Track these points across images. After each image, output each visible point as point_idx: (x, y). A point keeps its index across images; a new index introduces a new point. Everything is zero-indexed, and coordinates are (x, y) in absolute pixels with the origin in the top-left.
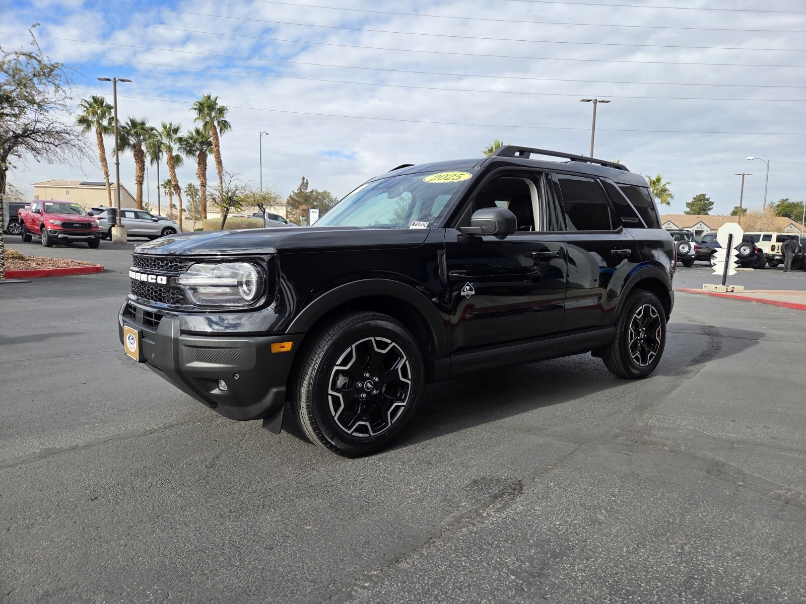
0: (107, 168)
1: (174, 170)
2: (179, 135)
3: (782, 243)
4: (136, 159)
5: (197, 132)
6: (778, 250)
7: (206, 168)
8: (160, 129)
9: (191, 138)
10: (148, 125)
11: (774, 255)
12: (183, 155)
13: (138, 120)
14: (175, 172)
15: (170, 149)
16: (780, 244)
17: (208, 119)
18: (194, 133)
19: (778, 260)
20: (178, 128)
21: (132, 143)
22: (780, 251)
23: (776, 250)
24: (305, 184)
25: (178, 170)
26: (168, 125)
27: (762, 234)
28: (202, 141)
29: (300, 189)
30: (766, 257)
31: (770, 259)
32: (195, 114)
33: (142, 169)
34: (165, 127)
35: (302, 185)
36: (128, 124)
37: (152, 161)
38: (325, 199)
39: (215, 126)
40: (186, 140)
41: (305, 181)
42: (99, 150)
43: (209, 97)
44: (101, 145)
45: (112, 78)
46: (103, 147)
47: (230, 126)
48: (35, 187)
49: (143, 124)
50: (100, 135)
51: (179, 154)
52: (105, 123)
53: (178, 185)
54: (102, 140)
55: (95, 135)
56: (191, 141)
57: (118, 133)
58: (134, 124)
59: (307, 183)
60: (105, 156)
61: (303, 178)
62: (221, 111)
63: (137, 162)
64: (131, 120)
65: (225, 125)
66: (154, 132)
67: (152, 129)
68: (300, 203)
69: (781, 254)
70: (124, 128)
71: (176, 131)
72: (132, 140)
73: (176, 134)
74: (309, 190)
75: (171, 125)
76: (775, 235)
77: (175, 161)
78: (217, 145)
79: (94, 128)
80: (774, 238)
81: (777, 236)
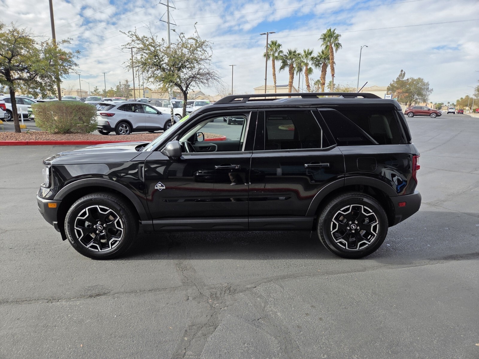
0: (276, 79)
1: (308, 77)
2: (312, 56)
4: (290, 73)
5: (323, 52)
7: (326, 74)
8: (303, 53)
9: (319, 56)
10: (297, 53)
12: (313, 67)
13: (293, 50)
14: (308, 78)
15: (306, 65)
17: (328, 44)
18: (321, 53)
20: (312, 51)
21: (289, 64)
24: (403, 74)
25: (310, 77)
26: (307, 51)
28: (324, 58)
29: (398, 79)
32: (321, 42)
33: (292, 78)
34: (305, 52)
35: (400, 75)
36: (288, 53)
37: (297, 73)
38: (418, 84)
39: (332, 47)
40: (316, 58)
41: (403, 72)
42: (272, 70)
43: (330, 30)
44: (273, 67)
45: (266, 33)
46: (275, 67)
47: (341, 46)
48: (255, 90)
49: (295, 52)
50: (274, 61)
51: (312, 67)
52: (276, 55)
53: (309, 85)
54: (275, 64)
55: (272, 62)
56: (319, 58)
57: (282, 59)
58: (290, 53)
59: (404, 74)
60: (275, 73)
61: (402, 71)
62: (337, 37)
63: (290, 74)
64: (289, 51)
65: (338, 45)
66: (300, 56)
67: (299, 54)
68: (398, 88)
70: (285, 55)
71: (311, 53)
72: (289, 62)
73: (311, 55)
74: (405, 78)
75: (308, 50)
77: (309, 71)
78: (333, 59)
79: (271, 58)
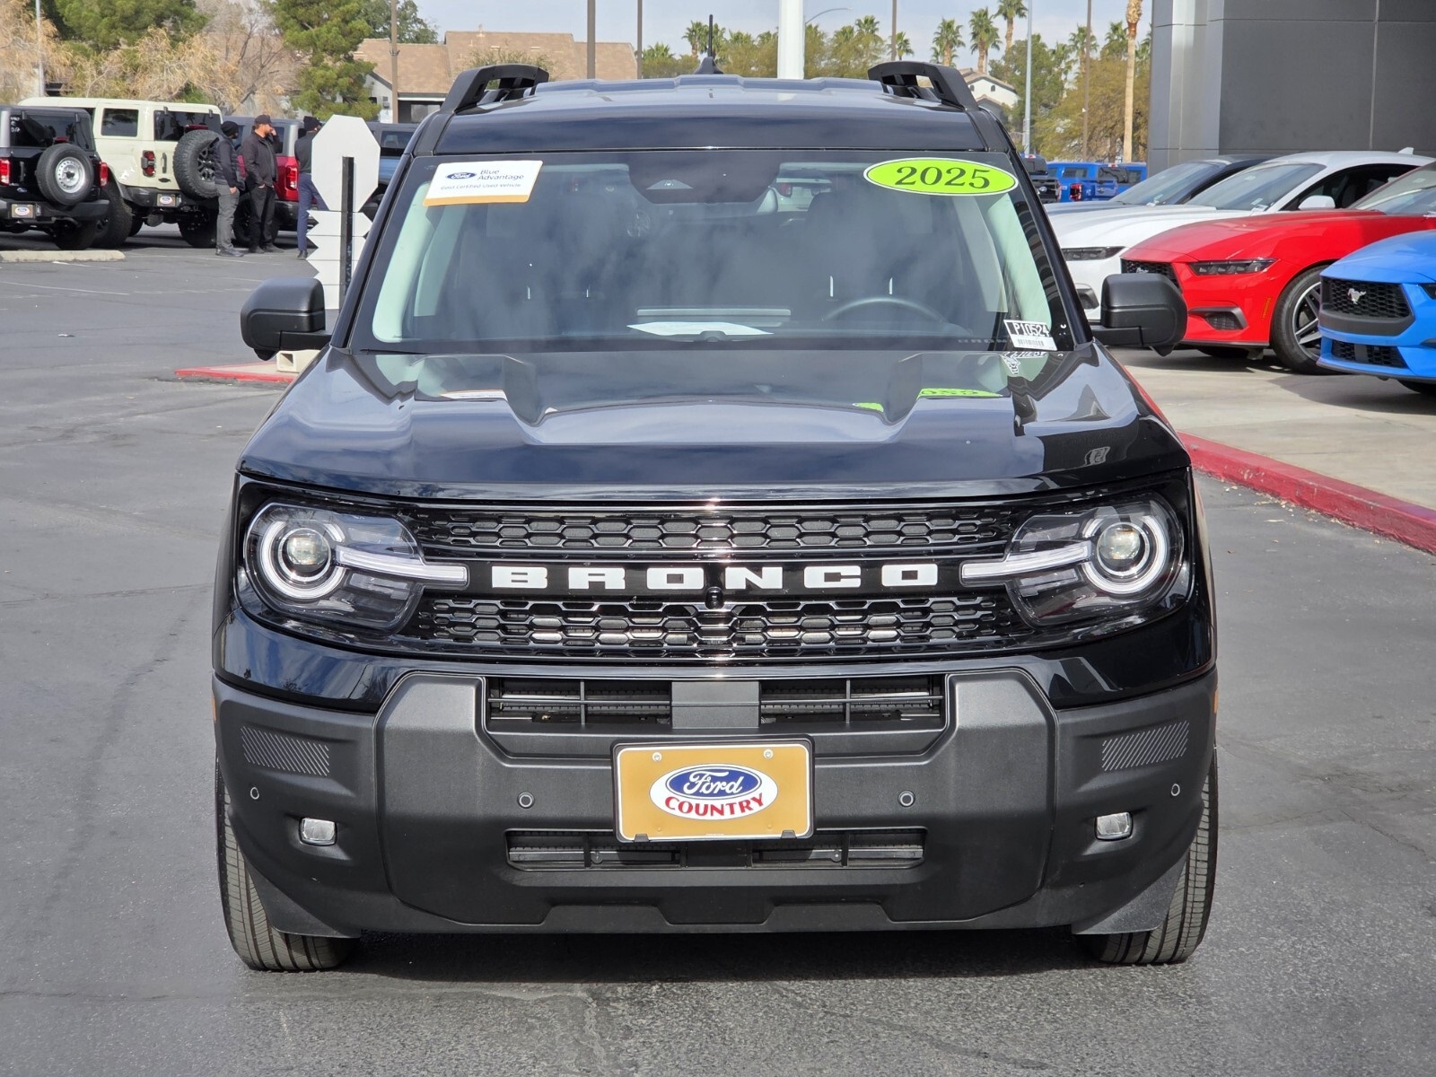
3: (173, 144)
6: (164, 170)
11: (155, 193)
16: (170, 147)
19: (166, 208)
22: (170, 175)
23: (159, 173)
27: (100, 105)
30: (127, 202)
31: (144, 208)
69: (173, 185)
76: (147, 113)
80: (146, 124)
81: (156, 112)
